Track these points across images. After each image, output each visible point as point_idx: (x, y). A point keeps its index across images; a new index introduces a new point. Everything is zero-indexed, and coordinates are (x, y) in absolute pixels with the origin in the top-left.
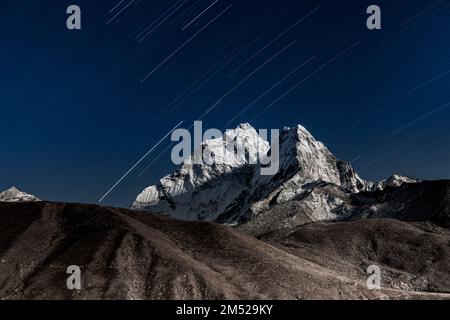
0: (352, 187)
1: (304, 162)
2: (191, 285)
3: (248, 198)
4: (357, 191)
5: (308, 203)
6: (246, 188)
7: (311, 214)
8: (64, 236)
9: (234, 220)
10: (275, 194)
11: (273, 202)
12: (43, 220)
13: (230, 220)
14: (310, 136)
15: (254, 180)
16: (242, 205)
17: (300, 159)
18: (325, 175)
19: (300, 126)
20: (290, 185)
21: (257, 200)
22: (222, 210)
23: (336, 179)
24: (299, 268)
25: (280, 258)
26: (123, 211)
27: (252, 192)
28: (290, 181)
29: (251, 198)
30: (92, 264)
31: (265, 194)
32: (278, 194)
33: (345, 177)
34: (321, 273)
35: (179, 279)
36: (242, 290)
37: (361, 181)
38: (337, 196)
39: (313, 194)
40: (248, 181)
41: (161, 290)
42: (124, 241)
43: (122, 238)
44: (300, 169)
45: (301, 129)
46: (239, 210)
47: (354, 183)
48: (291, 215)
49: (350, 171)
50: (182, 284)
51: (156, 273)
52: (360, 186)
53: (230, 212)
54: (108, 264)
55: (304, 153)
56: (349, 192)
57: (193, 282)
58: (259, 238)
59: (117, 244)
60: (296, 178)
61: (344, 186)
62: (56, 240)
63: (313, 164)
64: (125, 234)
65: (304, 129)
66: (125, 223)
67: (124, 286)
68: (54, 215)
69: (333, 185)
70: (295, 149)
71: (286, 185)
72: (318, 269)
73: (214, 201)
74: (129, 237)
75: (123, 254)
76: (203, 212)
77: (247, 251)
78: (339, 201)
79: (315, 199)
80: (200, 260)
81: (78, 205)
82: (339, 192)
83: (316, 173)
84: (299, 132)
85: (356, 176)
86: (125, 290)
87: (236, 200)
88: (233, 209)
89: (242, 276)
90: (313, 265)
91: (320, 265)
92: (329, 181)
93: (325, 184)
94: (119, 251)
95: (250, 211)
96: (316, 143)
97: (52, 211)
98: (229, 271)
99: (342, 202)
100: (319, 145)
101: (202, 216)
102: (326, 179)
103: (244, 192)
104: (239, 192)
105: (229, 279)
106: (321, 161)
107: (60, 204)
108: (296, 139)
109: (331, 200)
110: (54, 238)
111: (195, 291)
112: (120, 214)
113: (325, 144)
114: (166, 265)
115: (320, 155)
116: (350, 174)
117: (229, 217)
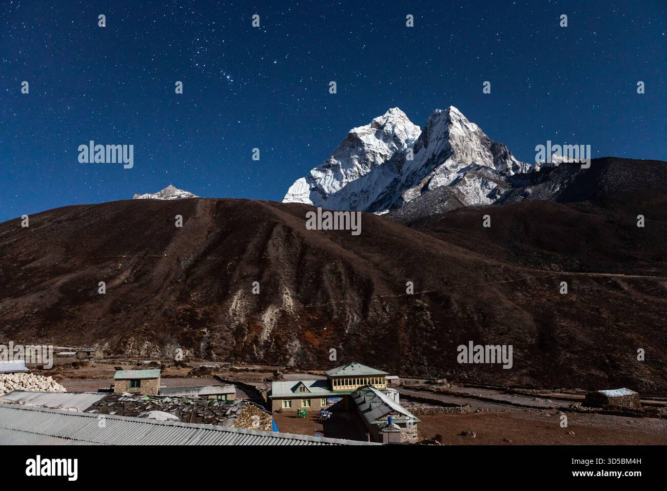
0: (508, 170)
1: (457, 145)
2: (340, 273)
3: (399, 185)
4: (513, 173)
5: (460, 188)
6: (397, 176)
7: (463, 199)
8: (219, 230)
9: (385, 208)
10: (426, 180)
11: (425, 189)
12: (198, 215)
13: (382, 208)
14: (463, 118)
15: (405, 167)
16: (394, 193)
17: (453, 143)
18: (479, 158)
19: (452, 108)
20: (442, 171)
21: (409, 187)
22: (373, 198)
23: (489, 162)
24: (446, 252)
25: (427, 244)
26: (273, 204)
27: (403, 179)
28: (442, 167)
29: (403, 185)
30: (246, 255)
31: (416, 180)
32: (429, 181)
33: (499, 158)
34: (468, 257)
35: (328, 267)
36: (389, 275)
37: (517, 163)
38: (491, 180)
39: (466, 179)
40: (400, 167)
41: (311, 277)
42: (274, 233)
43: (272, 230)
44: (452, 153)
45: (454, 111)
46: (391, 197)
47: (510, 165)
48: (443, 201)
49: (505, 153)
50: (332, 271)
51: (306, 261)
52: (515, 168)
53: (381, 200)
54: (261, 254)
55: (456, 136)
56: (504, 175)
57: (341, 269)
58: (409, 225)
59: (268, 236)
60: (449, 163)
61: (500, 168)
62: (212, 234)
63: (466, 147)
64: (274, 227)
65: (456, 110)
66: (275, 216)
67: (277, 274)
68: (208, 210)
69: (486, 168)
70: (447, 133)
71: (438, 171)
72: (466, 253)
73: (365, 190)
74: (278, 229)
75: (274, 245)
76: (355, 201)
77: (395, 238)
78: (492, 185)
79: (468, 183)
80: (349, 249)
81: (230, 199)
82: (493, 176)
83: (469, 157)
84: (451, 114)
85: (512, 157)
86: (277, 278)
87: (387, 188)
88: (385, 198)
89: (389, 262)
90: (460, 249)
91: (470, 249)
92: (483, 164)
93: (479, 167)
94: (270, 242)
95: (402, 199)
96: (469, 125)
97: (206, 207)
98: (377, 258)
99: (495, 185)
100: (473, 127)
101: (353, 205)
102: (480, 162)
103: (395, 180)
104: (390, 180)
105: (376, 265)
106: (475, 144)
107: (213, 200)
108: (449, 121)
109: (484, 184)
110: (209, 232)
111: (343, 277)
112: (270, 207)
113: (479, 126)
114: (315, 254)
115: (474, 137)
116: (505, 157)
117: (381, 205)
